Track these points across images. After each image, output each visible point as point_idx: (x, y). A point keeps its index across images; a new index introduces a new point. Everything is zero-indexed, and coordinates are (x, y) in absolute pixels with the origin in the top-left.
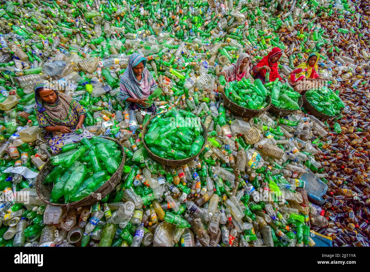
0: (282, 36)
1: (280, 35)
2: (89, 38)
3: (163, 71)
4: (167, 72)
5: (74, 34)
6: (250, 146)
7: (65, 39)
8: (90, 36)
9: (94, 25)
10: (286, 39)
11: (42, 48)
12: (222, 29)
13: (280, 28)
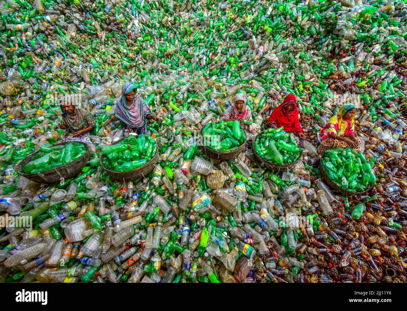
0: (332, 84)
1: (329, 82)
2: (140, 71)
3: (165, 103)
4: (167, 104)
5: (131, 67)
6: (209, 190)
7: (122, 70)
8: (142, 70)
9: (147, 60)
10: (338, 87)
11: (102, 76)
12: (253, 71)
13: (332, 74)
